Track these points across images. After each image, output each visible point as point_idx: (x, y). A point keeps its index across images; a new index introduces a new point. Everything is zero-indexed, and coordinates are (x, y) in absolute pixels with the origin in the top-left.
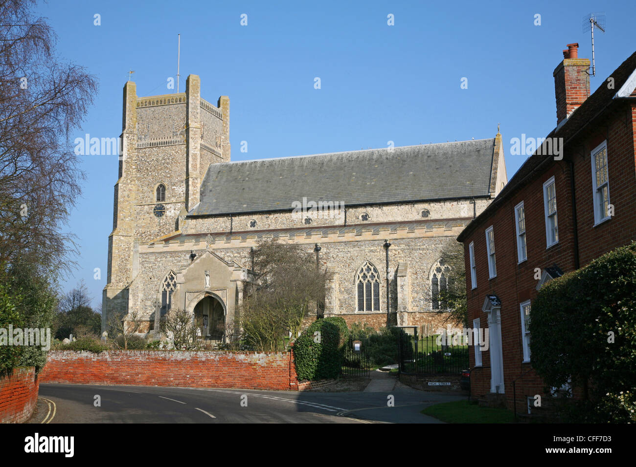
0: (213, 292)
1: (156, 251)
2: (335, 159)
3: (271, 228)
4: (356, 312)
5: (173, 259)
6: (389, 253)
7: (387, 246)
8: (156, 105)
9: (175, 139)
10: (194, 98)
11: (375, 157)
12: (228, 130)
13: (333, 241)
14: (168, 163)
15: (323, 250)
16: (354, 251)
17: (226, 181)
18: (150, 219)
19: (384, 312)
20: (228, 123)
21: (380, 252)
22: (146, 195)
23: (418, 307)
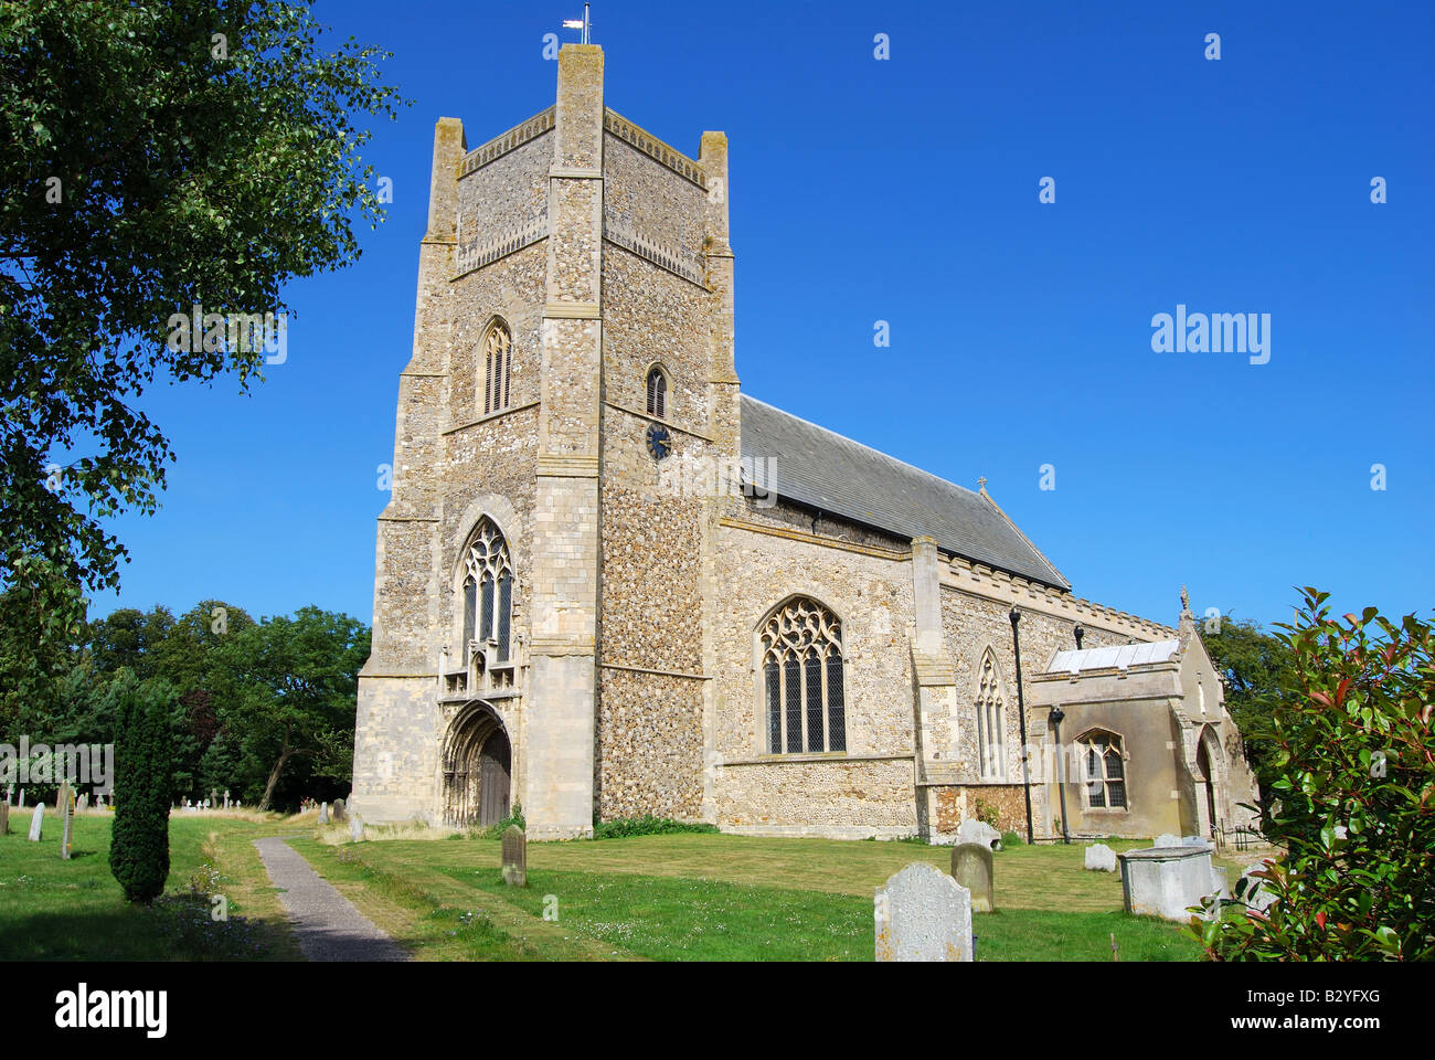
5: (987, 616)
8: (645, 151)
9: (686, 264)
14: (675, 321)
18: (636, 457)
22: (627, 382)
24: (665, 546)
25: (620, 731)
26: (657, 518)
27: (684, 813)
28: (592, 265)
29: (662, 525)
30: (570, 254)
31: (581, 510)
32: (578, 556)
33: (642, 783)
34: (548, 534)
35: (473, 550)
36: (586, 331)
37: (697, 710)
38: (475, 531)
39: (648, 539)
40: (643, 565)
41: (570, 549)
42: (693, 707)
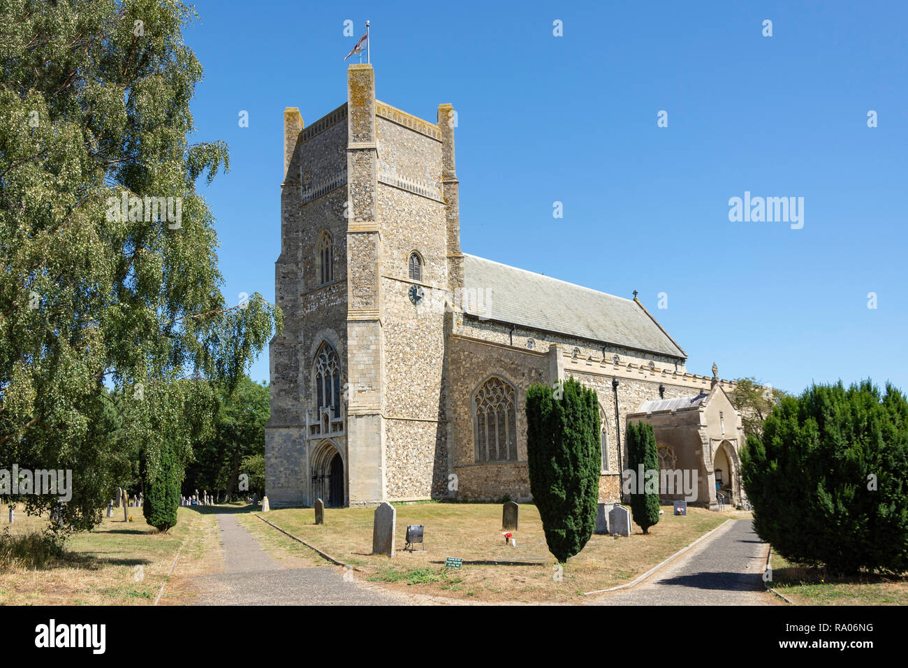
1: (579, 368)
5: (596, 384)
8: (403, 124)
9: (430, 189)
14: (424, 224)
22: (396, 263)
24: (422, 352)
25: (400, 452)
26: (417, 337)
27: (437, 493)
28: (372, 200)
29: (420, 341)
30: (360, 194)
31: (371, 338)
32: (371, 362)
33: (413, 478)
34: (355, 352)
35: (320, 359)
36: (370, 239)
37: (443, 439)
38: (319, 349)
39: (412, 349)
40: (410, 363)
41: (366, 359)
42: (441, 437)
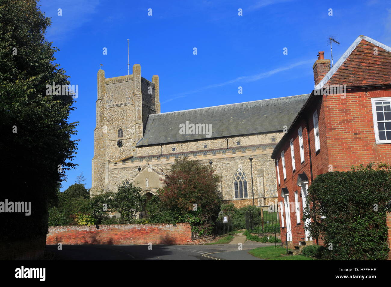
0: (151, 190)
1: (118, 167)
2: (220, 109)
3: (184, 151)
4: (234, 198)
5: (128, 171)
6: (252, 163)
7: (251, 159)
8: (116, 82)
9: (128, 101)
10: (137, 77)
11: (244, 107)
12: (159, 95)
13: (219, 158)
14: (124, 116)
15: (214, 163)
16: (231, 163)
17: (158, 125)
18: (115, 148)
19: (251, 198)
20: (159, 91)
21: (246, 163)
22: (112, 135)
23: (270, 194)
